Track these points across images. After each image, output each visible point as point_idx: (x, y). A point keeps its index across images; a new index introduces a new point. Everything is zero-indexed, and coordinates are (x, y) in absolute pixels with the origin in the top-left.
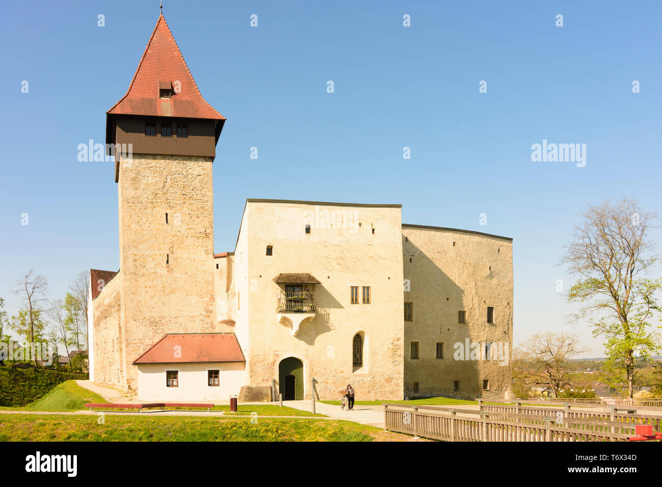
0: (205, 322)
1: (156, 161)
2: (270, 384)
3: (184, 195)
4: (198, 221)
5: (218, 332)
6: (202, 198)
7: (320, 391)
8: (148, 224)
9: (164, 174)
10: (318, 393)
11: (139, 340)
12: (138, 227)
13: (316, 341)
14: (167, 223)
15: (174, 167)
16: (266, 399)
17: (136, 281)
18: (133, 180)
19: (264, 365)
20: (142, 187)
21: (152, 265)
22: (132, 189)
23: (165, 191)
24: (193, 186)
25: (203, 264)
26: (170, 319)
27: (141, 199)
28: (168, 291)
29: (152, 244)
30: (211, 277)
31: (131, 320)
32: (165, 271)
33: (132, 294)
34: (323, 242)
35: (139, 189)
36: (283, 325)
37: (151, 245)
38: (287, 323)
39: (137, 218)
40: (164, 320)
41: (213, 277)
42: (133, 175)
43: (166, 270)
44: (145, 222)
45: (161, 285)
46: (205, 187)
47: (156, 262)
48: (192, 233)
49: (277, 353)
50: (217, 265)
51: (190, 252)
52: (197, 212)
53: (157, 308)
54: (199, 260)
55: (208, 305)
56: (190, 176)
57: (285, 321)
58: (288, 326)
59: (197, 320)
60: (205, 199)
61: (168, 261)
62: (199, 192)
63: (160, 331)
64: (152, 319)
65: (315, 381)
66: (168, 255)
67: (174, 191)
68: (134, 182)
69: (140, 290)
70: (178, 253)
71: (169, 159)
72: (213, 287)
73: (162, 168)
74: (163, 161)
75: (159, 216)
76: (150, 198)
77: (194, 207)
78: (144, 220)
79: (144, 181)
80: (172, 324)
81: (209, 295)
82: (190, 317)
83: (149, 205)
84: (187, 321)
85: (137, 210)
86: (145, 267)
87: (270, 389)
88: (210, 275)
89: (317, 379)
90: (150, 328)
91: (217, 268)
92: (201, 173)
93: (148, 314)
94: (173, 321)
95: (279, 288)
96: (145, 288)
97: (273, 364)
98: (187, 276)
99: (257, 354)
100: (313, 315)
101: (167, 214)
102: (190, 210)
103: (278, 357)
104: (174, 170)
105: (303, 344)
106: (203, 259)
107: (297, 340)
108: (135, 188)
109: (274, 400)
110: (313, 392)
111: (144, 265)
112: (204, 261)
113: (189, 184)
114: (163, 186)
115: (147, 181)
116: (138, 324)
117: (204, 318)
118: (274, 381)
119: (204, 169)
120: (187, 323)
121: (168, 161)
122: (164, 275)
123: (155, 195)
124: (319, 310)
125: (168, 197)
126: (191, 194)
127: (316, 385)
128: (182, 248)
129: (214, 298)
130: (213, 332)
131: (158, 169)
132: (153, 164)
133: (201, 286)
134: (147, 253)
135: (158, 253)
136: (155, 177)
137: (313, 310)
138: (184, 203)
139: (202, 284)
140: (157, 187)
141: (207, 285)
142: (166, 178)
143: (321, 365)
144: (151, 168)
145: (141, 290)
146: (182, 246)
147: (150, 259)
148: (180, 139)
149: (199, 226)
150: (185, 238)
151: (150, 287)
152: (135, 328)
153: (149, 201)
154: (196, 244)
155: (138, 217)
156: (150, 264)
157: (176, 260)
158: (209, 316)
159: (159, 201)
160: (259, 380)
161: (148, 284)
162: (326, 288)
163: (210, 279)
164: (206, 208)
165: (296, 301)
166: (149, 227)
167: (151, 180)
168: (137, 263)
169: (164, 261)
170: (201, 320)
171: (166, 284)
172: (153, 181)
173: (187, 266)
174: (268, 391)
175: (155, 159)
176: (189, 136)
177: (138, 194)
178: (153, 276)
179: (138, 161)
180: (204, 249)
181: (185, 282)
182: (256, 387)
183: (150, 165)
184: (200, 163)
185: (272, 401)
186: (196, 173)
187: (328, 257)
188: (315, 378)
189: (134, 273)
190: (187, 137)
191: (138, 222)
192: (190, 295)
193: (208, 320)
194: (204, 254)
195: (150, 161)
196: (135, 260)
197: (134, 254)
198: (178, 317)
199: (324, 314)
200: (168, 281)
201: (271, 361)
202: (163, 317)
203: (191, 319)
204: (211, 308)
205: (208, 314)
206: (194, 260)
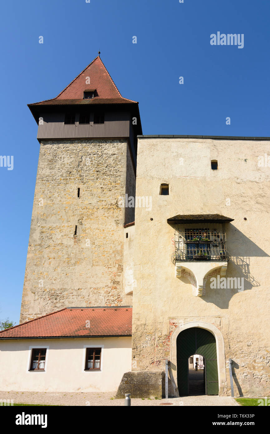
0: (110, 294)
1: (73, 145)
2: (163, 368)
3: (97, 172)
4: (109, 193)
5: (125, 305)
6: (115, 174)
7: (244, 381)
8: (59, 198)
9: (80, 154)
10: (240, 383)
11: (36, 314)
12: (49, 202)
13: (231, 302)
14: (78, 196)
15: (90, 149)
16: (153, 394)
17: (41, 252)
18: (50, 161)
19: (154, 339)
20: (57, 167)
21: (59, 237)
22: (48, 169)
23: (79, 169)
24: (107, 164)
25: (113, 234)
26: (72, 291)
27: (56, 177)
28: (73, 261)
29: (62, 216)
30: (120, 246)
31: (29, 293)
32: (71, 242)
33: (34, 266)
34: (236, 179)
35: (54, 169)
36: (182, 281)
37: (60, 218)
38: (189, 278)
39: (49, 194)
40: (66, 293)
41: (122, 247)
42: (50, 157)
43: (73, 241)
44: (57, 197)
45: (67, 256)
46: (119, 163)
47: (62, 234)
48: (103, 205)
49: (174, 321)
50: (127, 234)
51: (100, 223)
52: (110, 186)
53: (59, 280)
54: (109, 230)
55: (115, 276)
56: (104, 156)
57: (185, 275)
58: (190, 283)
59: (102, 292)
60: (119, 174)
61: (76, 232)
62: (112, 169)
63: (60, 305)
64: (53, 292)
65: (234, 365)
66: (76, 226)
67: (88, 168)
68: (50, 163)
69: (43, 262)
70: (87, 224)
71: (85, 143)
72: (121, 256)
73: (78, 151)
74: (80, 145)
75: (71, 191)
76: (64, 175)
77: (107, 182)
78: (56, 195)
79: (60, 162)
80: (73, 297)
81: (117, 266)
82: (95, 288)
83: (62, 181)
84: (92, 293)
85: (50, 186)
86: (52, 238)
87: (161, 377)
88: (119, 244)
89: (237, 361)
90: (50, 302)
91: (127, 237)
92: (116, 153)
93: (49, 286)
94: (75, 293)
95: (177, 233)
96: (49, 259)
97: (168, 337)
98: (94, 246)
99: (143, 322)
100: (224, 264)
101: (79, 189)
102: (102, 184)
103: (176, 326)
104: (90, 151)
105: (212, 308)
106: (113, 229)
107: (204, 302)
108: (51, 168)
109: (167, 396)
110: (231, 382)
111: (51, 237)
112: (113, 230)
113: (103, 162)
114: (77, 164)
115: (63, 161)
116: (37, 297)
117: (109, 290)
118: (169, 363)
119: (118, 149)
120: (91, 296)
121: (85, 144)
122: (70, 246)
123: (69, 173)
124: (233, 259)
125: (82, 174)
126: (105, 170)
127: (237, 371)
128: (91, 219)
129: (122, 268)
130: (119, 305)
131: (74, 151)
132: (70, 148)
133: (109, 256)
134: (55, 225)
135: (66, 225)
136: (71, 158)
137: (223, 258)
138: (97, 179)
139: (110, 254)
140: (71, 166)
141: (115, 255)
142: (82, 158)
143: (242, 339)
144: (68, 151)
145: (45, 261)
146: (91, 217)
147: (58, 230)
148: (97, 125)
149: (111, 198)
150: (95, 210)
151: (54, 258)
152: (32, 301)
153: (63, 178)
154: (106, 215)
155: (50, 192)
156: (57, 236)
157: (84, 231)
158: (116, 288)
159: (72, 178)
160: (146, 362)
161: (53, 255)
162: (243, 232)
163: (119, 248)
164: (119, 182)
165: (197, 245)
166: (61, 201)
167: (67, 160)
168: (44, 235)
169: (72, 232)
170: (107, 292)
171: (72, 255)
172: (69, 161)
173: (95, 237)
174: (157, 380)
175: (73, 143)
176: (105, 122)
177: (53, 173)
178: (59, 247)
179: (57, 146)
180: (114, 219)
181: (92, 252)
182: (139, 374)
183: (67, 149)
184: (115, 144)
185: (164, 397)
186: (111, 152)
187: (243, 195)
188: (234, 359)
189: (40, 245)
190: (103, 123)
191: (50, 197)
192: (97, 266)
193: (115, 292)
194: (114, 224)
195: (68, 145)
196: (43, 232)
197: (42, 227)
198: (81, 289)
199: (242, 265)
200: (74, 252)
201: (165, 332)
202: (65, 290)
203: (95, 291)
204: (118, 279)
205: (115, 285)
206: (104, 230)
